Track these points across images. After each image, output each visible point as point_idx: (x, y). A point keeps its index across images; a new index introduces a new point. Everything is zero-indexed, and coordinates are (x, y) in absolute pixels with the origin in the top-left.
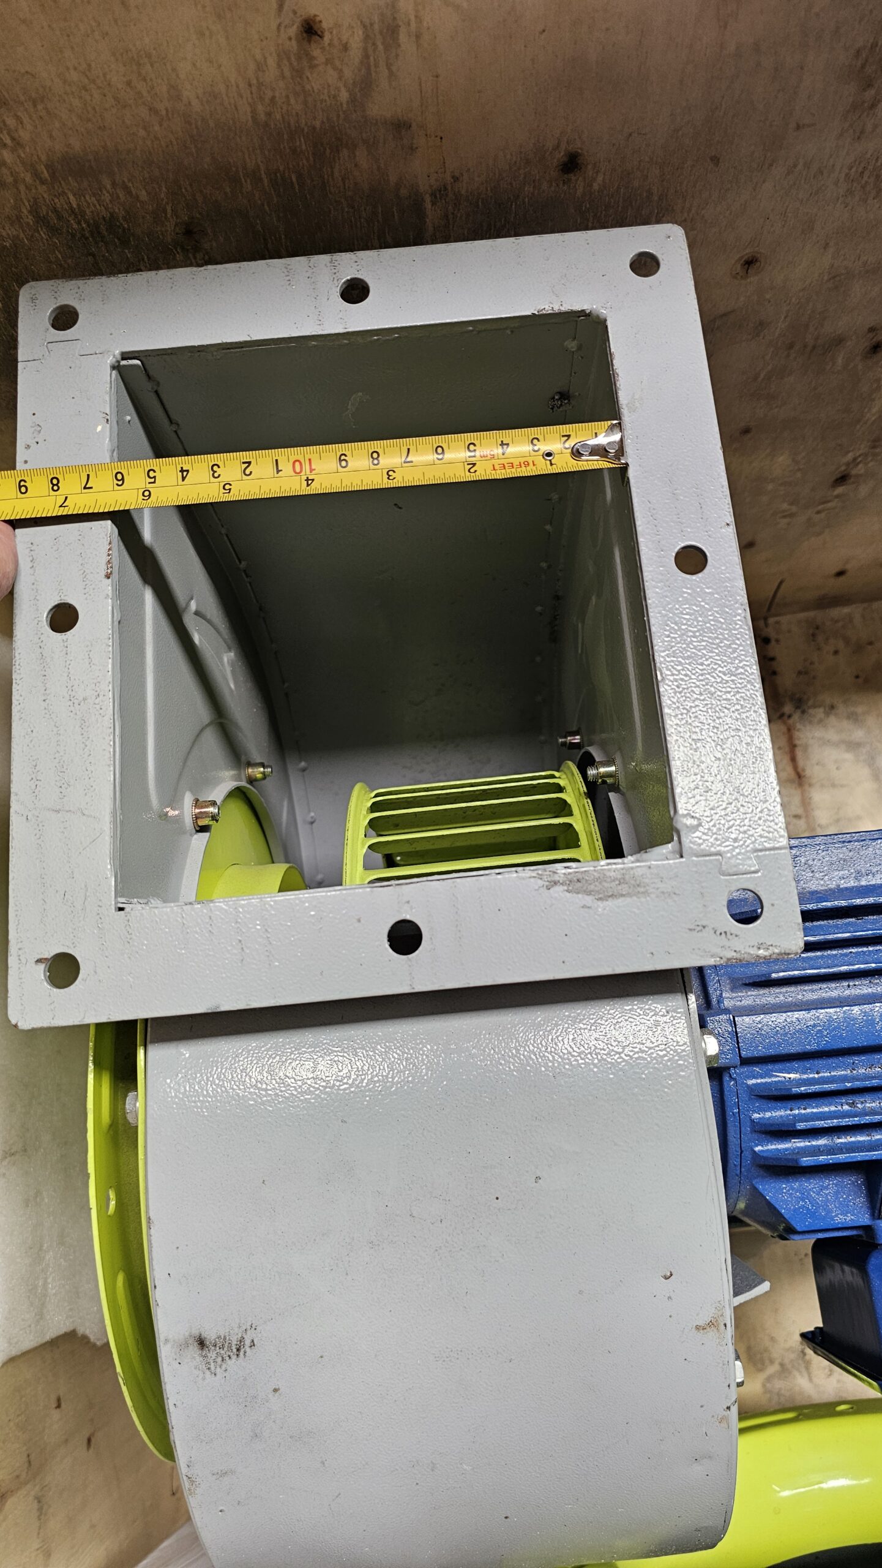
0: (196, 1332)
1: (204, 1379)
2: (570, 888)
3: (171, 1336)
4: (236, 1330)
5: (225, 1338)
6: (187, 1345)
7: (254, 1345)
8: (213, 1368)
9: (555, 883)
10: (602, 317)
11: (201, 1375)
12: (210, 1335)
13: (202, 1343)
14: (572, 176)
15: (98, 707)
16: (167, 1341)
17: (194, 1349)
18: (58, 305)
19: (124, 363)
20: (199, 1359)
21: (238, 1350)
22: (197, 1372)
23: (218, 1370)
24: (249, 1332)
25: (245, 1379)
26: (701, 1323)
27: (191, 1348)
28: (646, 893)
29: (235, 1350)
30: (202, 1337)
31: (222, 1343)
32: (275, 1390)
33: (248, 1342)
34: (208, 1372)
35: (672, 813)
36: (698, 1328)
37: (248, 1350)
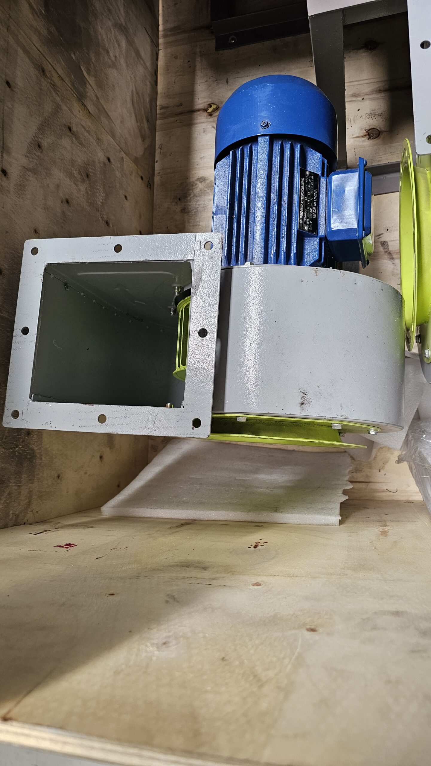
0: (299, 405)
3: (300, 412)
4: (300, 394)
8: (309, 402)
10: (47, 264)
12: (300, 401)
13: (302, 404)
15: (129, 410)
18: (11, 416)
19: (32, 399)
20: (306, 405)
21: (305, 394)
22: (310, 407)
24: (301, 391)
25: (314, 394)
26: (315, 274)
27: (303, 407)
28: (202, 270)
29: (306, 395)
30: (300, 403)
31: (303, 398)
32: (318, 387)
33: (304, 391)
34: (311, 404)
35: (183, 261)
36: (316, 276)
37: (306, 392)
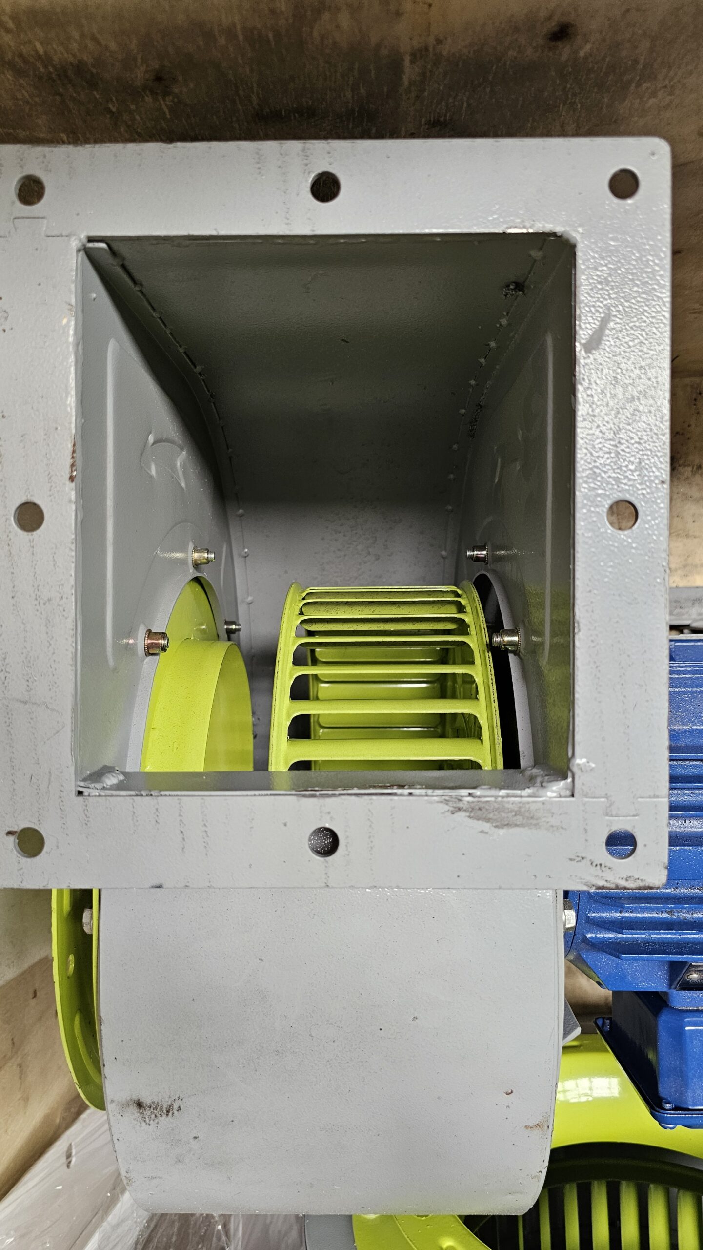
0: (135, 1097)
1: (141, 1127)
2: (472, 815)
3: (115, 1099)
4: (167, 1099)
5: (158, 1104)
6: (128, 1105)
7: (180, 1110)
8: (147, 1120)
9: (460, 809)
10: (572, 241)
11: (139, 1124)
12: (147, 1100)
13: (140, 1105)
14: (559, 44)
15: (61, 609)
16: (112, 1101)
17: (134, 1109)
18: (24, 174)
19: (90, 245)
20: (137, 1115)
21: (168, 1111)
22: (135, 1123)
23: (152, 1122)
24: (176, 1101)
25: (173, 1130)
26: (530, 1124)
27: (131, 1107)
28: (537, 826)
29: (165, 1111)
30: (141, 1100)
31: (155, 1106)
32: (195, 1138)
33: (175, 1107)
34: (144, 1124)
36: (526, 1127)
37: (176, 1112)
